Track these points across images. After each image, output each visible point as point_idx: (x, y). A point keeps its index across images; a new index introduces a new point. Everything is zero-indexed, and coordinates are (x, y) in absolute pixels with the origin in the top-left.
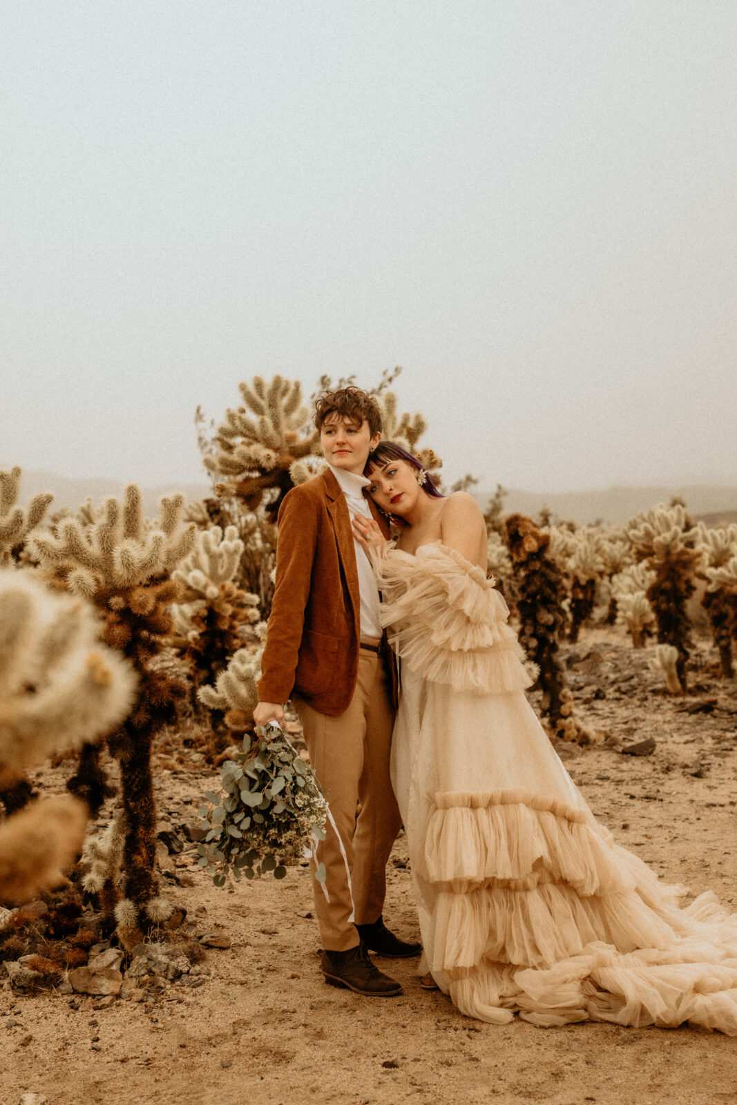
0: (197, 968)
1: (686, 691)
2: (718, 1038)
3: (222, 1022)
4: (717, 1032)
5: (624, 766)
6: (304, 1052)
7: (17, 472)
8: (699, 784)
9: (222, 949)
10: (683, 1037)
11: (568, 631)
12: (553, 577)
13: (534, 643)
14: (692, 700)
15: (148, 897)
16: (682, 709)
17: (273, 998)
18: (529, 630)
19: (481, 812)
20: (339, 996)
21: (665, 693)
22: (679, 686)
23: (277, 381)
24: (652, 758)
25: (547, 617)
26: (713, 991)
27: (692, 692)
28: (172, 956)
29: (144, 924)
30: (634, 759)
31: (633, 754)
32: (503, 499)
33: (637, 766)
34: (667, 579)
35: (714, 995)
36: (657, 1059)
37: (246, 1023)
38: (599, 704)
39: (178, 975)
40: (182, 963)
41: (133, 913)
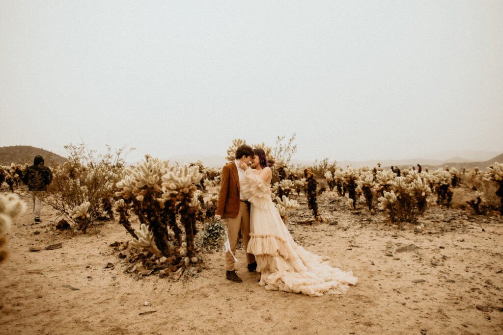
0: (198, 274)
1: (355, 209)
2: (307, 297)
3: (198, 287)
4: (308, 295)
5: (329, 227)
6: (212, 295)
7: (168, 161)
8: (345, 232)
9: (207, 269)
10: (299, 296)
11: (342, 193)
12: (315, 183)
13: (310, 198)
14: (356, 211)
15: (192, 257)
16: (353, 214)
17: (212, 281)
18: (309, 195)
19: (264, 238)
20: (228, 282)
21: (350, 209)
22: (354, 208)
23: (239, 140)
24: (336, 226)
25: (313, 193)
26: (308, 285)
27: (357, 210)
28: (194, 270)
29: (191, 262)
30: (332, 226)
31: (332, 225)
32: (336, 164)
33: (333, 227)
34: (351, 183)
35: (307, 286)
36: (290, 301)
37: (203, 287)
38: (335, 212)
39: (193, 275)
40: (195, 273)
41: (189, 260)
